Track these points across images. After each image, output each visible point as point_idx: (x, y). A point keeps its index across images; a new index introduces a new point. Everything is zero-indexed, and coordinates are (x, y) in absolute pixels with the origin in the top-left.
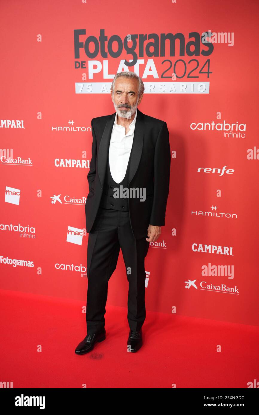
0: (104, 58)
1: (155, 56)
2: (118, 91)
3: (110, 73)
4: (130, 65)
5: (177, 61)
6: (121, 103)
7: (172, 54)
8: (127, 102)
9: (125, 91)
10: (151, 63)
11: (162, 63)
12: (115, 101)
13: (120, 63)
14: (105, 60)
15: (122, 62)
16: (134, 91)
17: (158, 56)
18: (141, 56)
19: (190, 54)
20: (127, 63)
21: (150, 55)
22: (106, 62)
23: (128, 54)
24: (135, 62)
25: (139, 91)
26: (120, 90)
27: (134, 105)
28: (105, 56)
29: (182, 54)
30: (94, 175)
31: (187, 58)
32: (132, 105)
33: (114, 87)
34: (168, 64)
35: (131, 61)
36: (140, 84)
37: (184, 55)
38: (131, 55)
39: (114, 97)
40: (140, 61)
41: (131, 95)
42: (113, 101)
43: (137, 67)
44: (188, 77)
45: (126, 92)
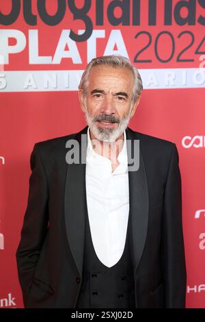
0: (30, 24)
1: (123, 25)
2: (96, 91)
3: (41, 53)
4: (81, 40)
5: (159, 35)
6: (101, 114)
7: (152, 22)
8: (114, 112)
9: (111, 91)
10: (116, 37)
11: (136, 37)
12: (88, 108)
13: (61, 36)
14: (33, 29)
15: (66, 34)
16: (126, 92)
17: (129, 25)
18: (100, 24)
19: (181, 22)
20: (73, 36)
21: (115, 23)
22: (34, 34)
23: (76, 20)
24: (88, 34)
25: (134, 91)
26: (101, 89)
27: (124, 117)
28: (31, 22)
29: (168, 22)
30: (37, 252)
31: (175, 28)
32: (121, 117)
33: (87, 84)
34: (144, 39)
35: (81, 32)
36: (137, 79)
37: (170, 24)
38: (80, 22)
39: (87, 101)
40: (98, 33)
41: (120, 98)
42: (85, 109)
43: (91, 43)
44: (178, 60)
45: (112, 93)
